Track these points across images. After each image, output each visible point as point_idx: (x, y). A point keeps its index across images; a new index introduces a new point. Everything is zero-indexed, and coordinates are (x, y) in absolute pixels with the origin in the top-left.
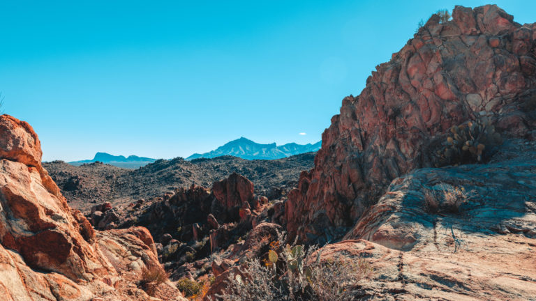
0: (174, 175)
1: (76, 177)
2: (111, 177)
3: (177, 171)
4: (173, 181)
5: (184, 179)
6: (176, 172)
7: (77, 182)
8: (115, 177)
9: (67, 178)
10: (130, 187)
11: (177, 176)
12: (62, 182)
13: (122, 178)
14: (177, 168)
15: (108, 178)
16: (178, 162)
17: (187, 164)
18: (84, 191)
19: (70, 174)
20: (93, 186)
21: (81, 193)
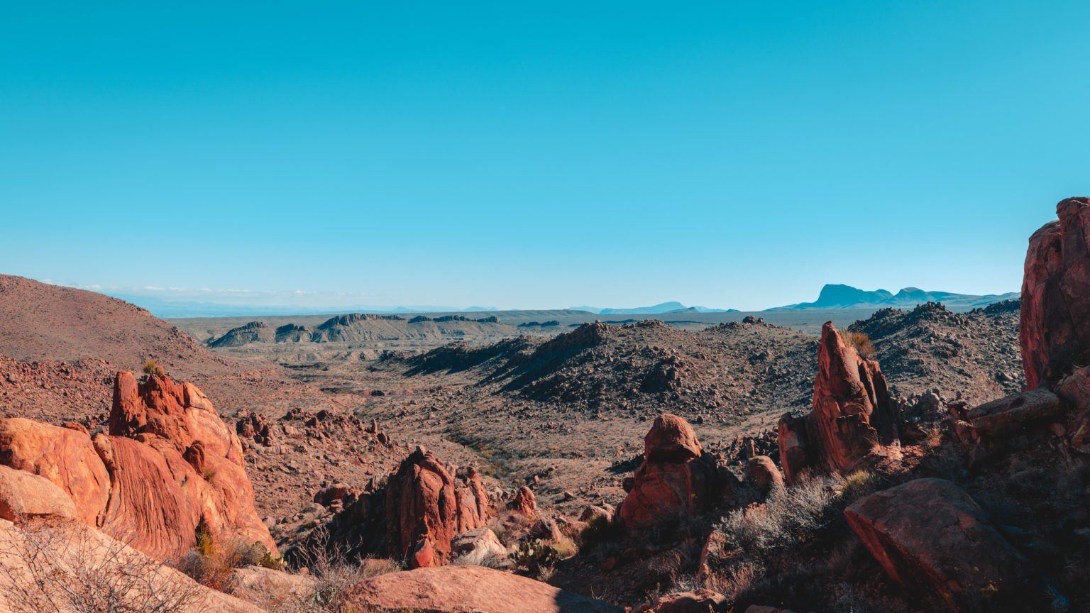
0: (905, 352)
1: (671, 361)
2: (762, 357)
3: (916, 340)
4: (900, 370)
5: (932, 363)
6: (912, 346)
7: (671, 372)
8: (770, 358)
9: (654, 362)
10: (797, 385)
11: (913, 356)
12: (641, 372)
13: (787, 360)
14: (918, 333)
15: (753, 359)
16: (928, 317)
17: (953, 320)
18: (684, 393)
19: (662, 353)
20: (709, 380)
21: (675, 398)
